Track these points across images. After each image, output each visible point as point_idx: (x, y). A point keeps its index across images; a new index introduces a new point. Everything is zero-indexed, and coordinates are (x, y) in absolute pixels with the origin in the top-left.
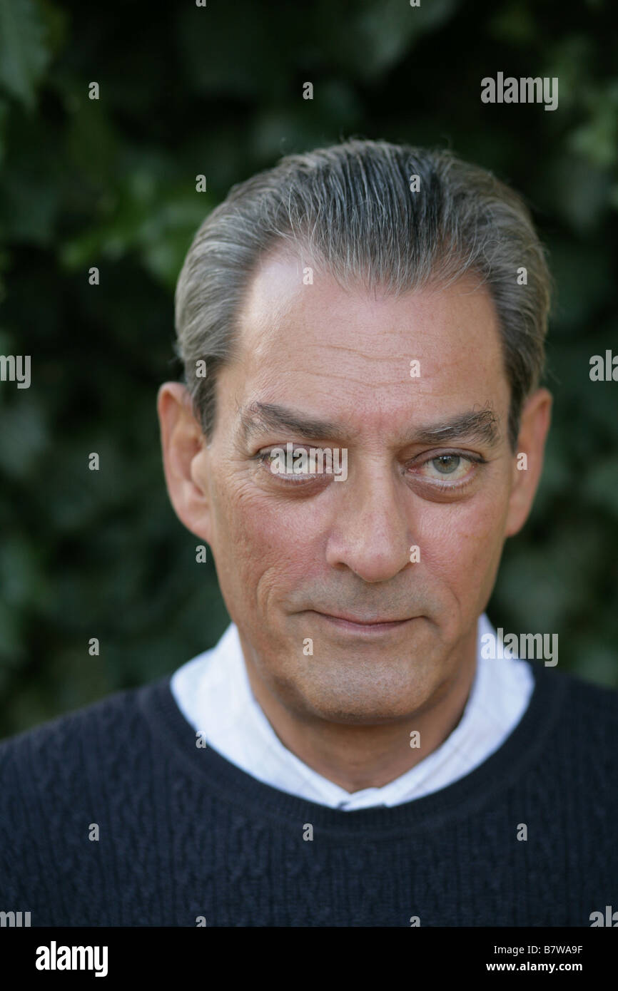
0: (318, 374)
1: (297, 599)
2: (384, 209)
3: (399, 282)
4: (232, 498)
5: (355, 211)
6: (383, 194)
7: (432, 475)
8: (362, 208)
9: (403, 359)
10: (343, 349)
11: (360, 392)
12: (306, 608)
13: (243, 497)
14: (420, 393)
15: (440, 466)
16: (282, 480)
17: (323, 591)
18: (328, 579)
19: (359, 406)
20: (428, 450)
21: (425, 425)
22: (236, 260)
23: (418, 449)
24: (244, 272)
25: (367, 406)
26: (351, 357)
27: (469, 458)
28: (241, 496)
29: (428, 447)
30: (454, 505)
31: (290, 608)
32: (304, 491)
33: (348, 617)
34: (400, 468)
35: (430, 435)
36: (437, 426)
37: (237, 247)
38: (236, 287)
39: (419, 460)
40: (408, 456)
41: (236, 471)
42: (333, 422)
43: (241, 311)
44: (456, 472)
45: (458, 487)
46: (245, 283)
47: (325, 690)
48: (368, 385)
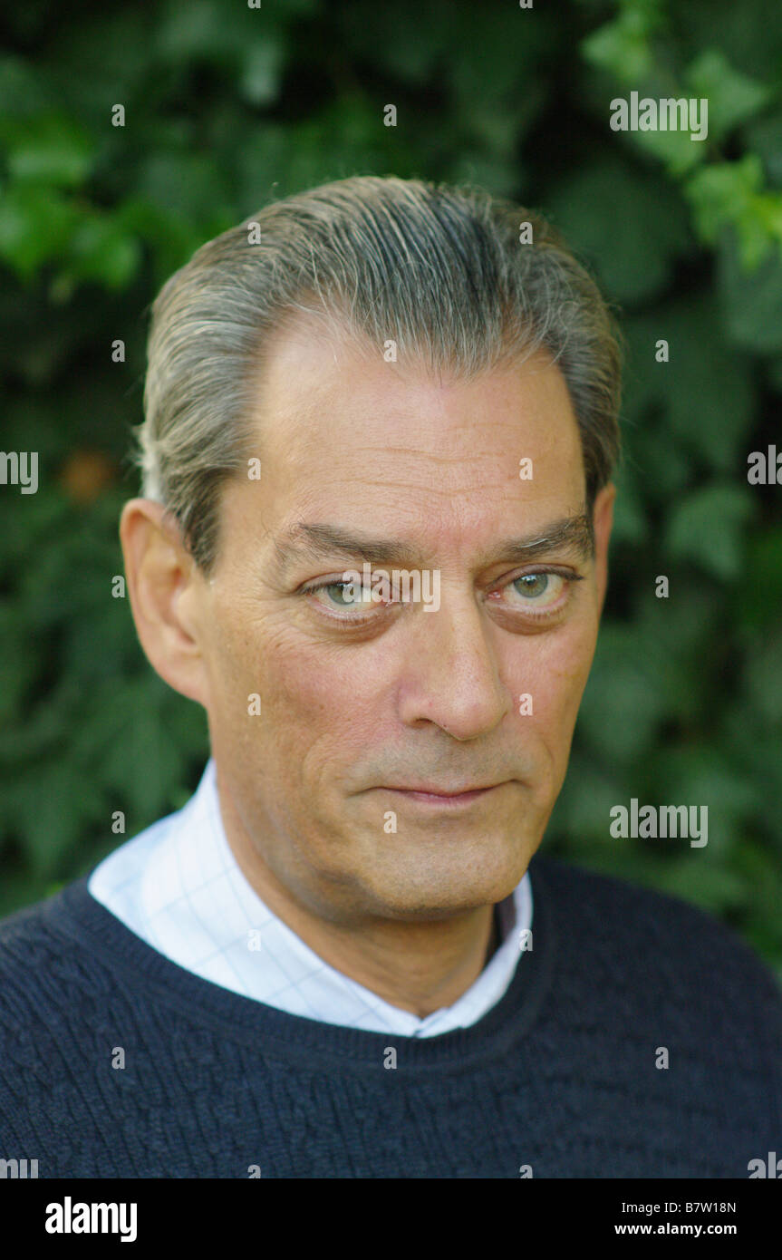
0: (377, 484)
1: (361, 773)
2: (434, 271)
3: (468, 360)
4: (265, 648)
5: (397, 274)
6: (428, 251)
7: (515, 601)
8: (406, 272)
9: (480, 458)
10: (406, 451)
11: (432, 502)
12: (372, 784)
13: (281, 646)
14: (505, 499)
15: (524, 588)
16: (338, 620)
17: (396, 758)
18: (401, 742)
19: (433, 520)
20: (515, 569)
21: (515, 537)
22: (239, 344)
23: (502, 569)
24: (250, 358)
25: (443, 519)
26: (417, 460)
27: (560, 574)
28: (278, 645)
29: (516, 566)
30: (544, 636)
31: (351, 786)
32: (363, 632)
33: (431, 787)
34: (480, 594)
35: (522, 549)
36: (531, 538)
37: (238, 327)
38: (240, 378)
39: (503, 581)
40: (489, 579)
41: (268, 613)
42: (401, 541)
43: (252, 409)
44: (544, 595)
45: (553, 614)
46: (252, 373)
47: (401, 882)
48: (442, 493)
